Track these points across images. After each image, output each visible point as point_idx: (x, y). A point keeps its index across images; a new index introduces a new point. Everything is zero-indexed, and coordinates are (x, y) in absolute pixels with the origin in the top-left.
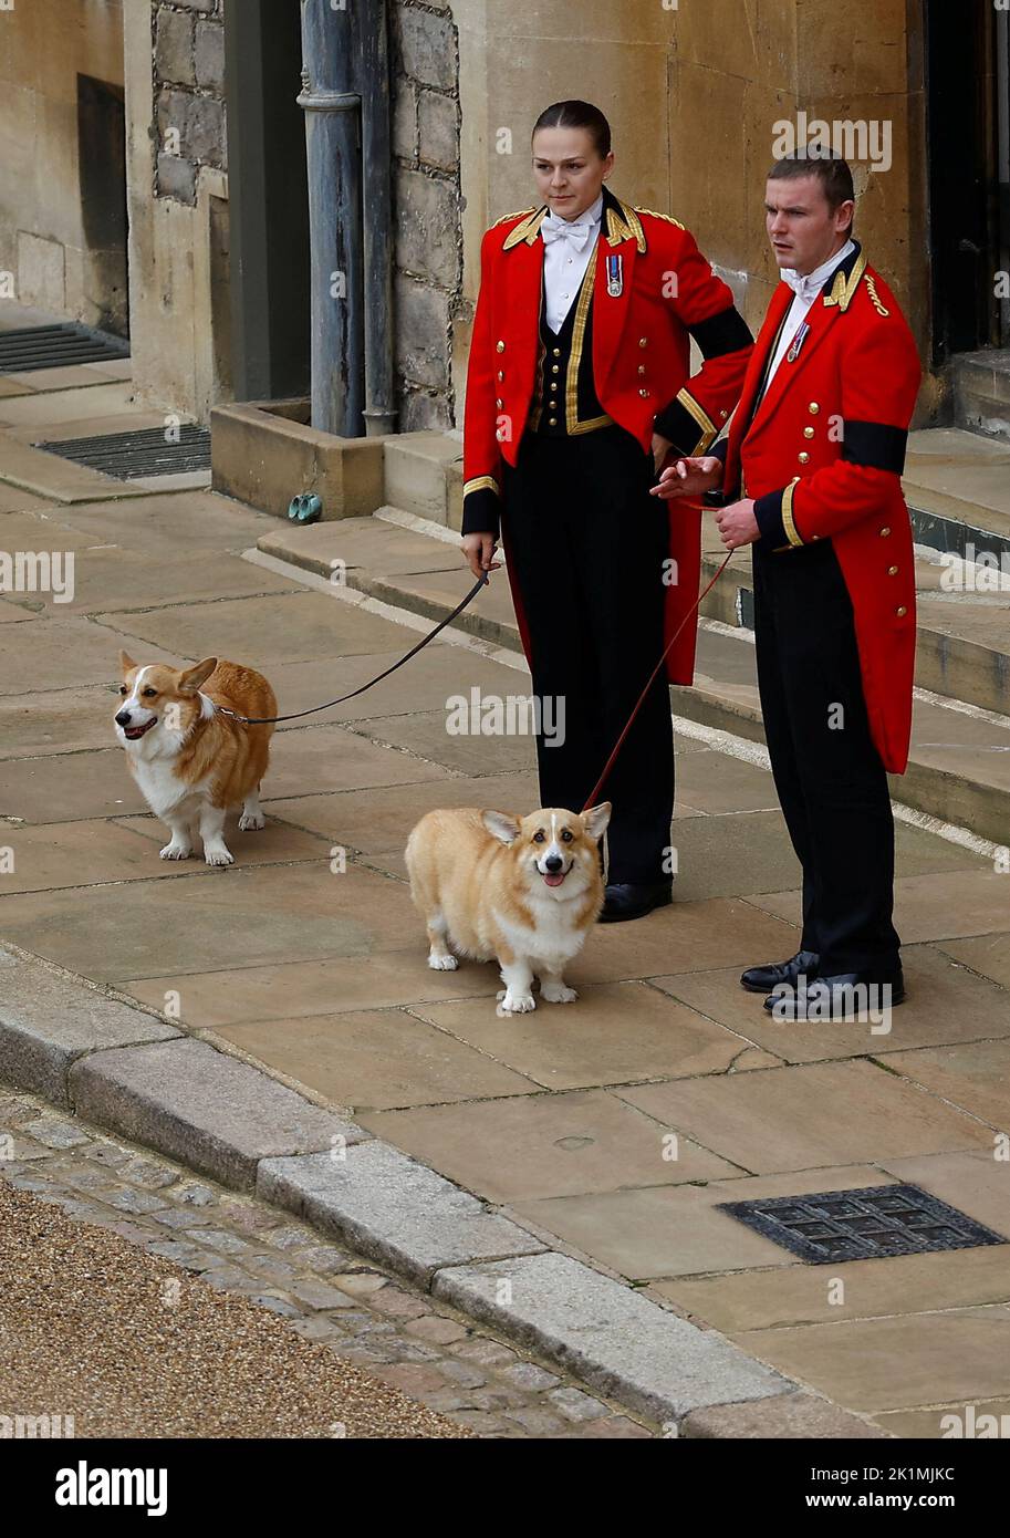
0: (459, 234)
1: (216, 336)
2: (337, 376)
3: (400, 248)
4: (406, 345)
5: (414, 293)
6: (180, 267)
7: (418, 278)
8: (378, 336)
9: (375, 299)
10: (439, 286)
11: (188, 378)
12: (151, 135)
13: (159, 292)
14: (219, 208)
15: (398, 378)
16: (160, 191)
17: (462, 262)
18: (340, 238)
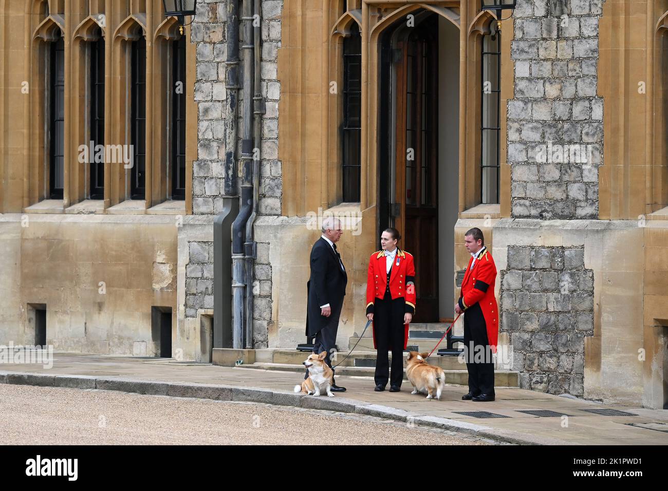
0: (271, 308)
1: (201, 343)
2: (240, 341)
3: (254, 314)
4: (255, 333)
5: (257, 323)
6: (192, 331)
7: (259, 320)
8: (249, 331)
9: (249, 324)
10: (264, 319)
11: (193, 353)
12: (184, 305)
13: (186, 337)
14: (202, 317)
15: (253, 341)
16: (186, 316)
17: (271, 313)
18: (241, 313)
